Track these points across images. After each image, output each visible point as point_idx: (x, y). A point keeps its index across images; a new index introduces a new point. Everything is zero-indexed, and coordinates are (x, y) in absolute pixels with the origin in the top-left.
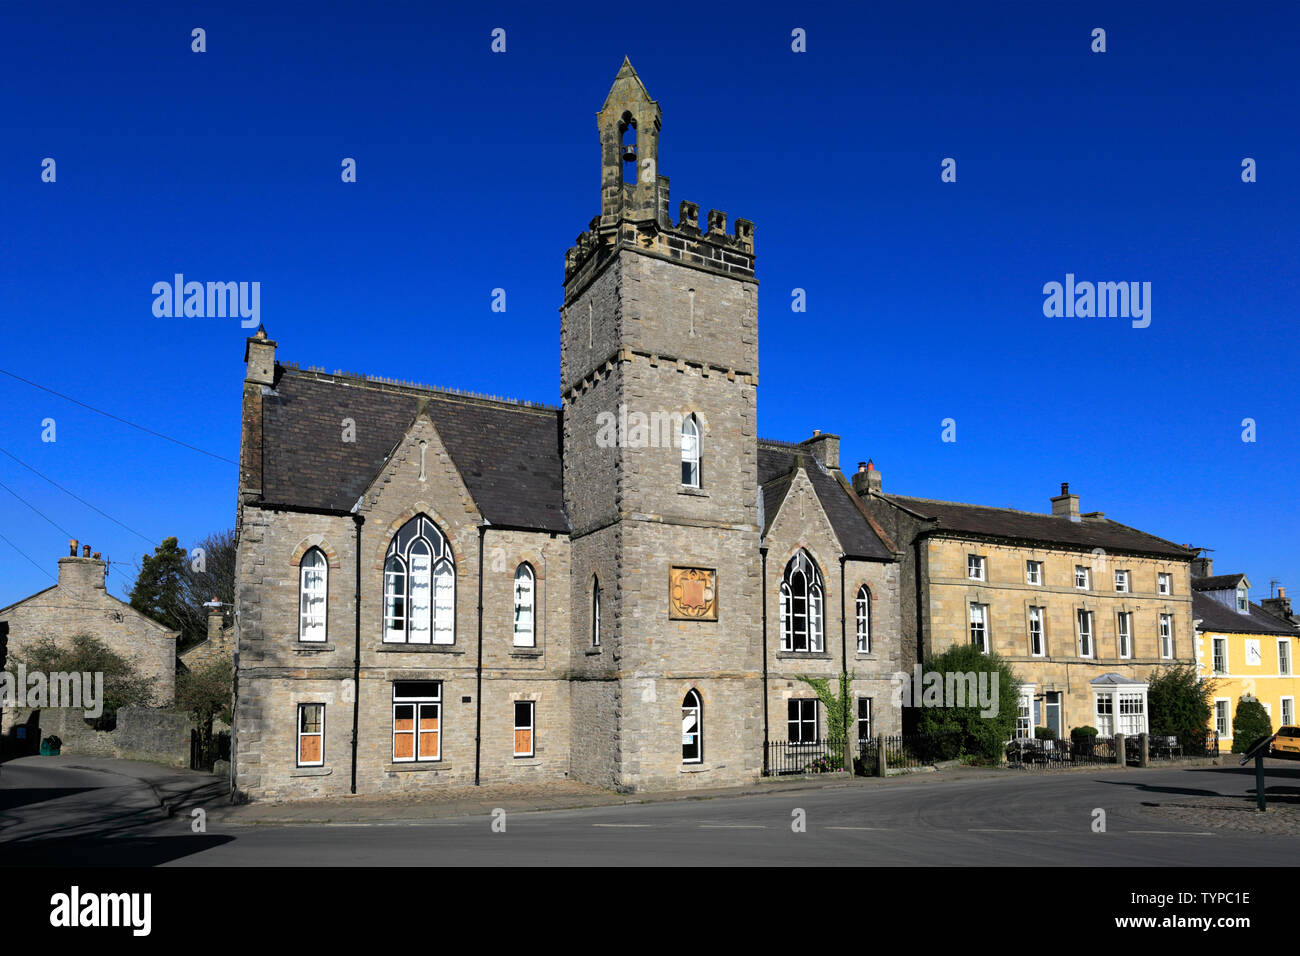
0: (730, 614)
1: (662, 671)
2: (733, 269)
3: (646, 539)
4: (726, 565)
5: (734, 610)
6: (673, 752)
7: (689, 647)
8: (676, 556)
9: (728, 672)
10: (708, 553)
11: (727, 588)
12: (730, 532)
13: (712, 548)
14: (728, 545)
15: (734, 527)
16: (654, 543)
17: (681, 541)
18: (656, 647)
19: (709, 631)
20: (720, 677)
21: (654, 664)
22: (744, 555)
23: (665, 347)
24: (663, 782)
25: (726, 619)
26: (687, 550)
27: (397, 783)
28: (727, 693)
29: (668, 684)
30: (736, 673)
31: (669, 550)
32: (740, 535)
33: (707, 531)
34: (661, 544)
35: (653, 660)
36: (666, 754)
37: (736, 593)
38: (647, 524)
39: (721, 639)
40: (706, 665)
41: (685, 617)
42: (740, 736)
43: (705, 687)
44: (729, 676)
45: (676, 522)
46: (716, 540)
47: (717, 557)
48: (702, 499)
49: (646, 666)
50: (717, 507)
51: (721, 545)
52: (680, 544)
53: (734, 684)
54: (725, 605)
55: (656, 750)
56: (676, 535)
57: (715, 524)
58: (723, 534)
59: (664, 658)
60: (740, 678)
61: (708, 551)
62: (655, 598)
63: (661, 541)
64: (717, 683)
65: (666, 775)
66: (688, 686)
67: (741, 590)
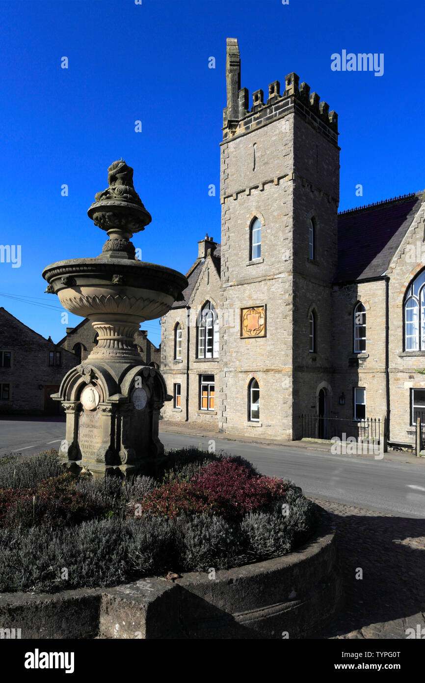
0: (274, 332)
1: (237, 368)
2: (280, 113)
3: (230, 296)
4: (272, 301)
5: (277, 329)
6: (242, 414)
7: (251, 353)
8: (245, 302)
9: (273, 368)
10: (261, 296)
11: (273, 315)
12: (273, 280)
13: (263, 293)
14: (273, 289)
15: (276, 277)
16: (234, 297)
17: (247, 293)
18: (234, 355)
19: (262, 343)
20: (267, 371)
21: (233, 364)
22: (283, 293)
23: (240, 186)
24: (237, 430)
25: (271, 335)
26: (250, 297)
27: (200, 419)
28: (272, 381)
29: (240, 375)
30: (277, 368)
31: (241, 300)
32: (280, 280)
33: (260, 283)
34: (237, 297)
35: (234, 362)
36: (239, 414)
37: (278, 318)
38: (230, 288)
39: (268, 348)
40: (260, 364)
41: (249, 336)
42: (279, 408)
43: (260, 377)
44: (272, 370)
45: (243, 283)
46: (266, 287)
47: (267, 298)
48: (259, 265)
49: (230, 365)
50: (268, 267)
51: (269, 290)
52: (246, 295)
53: (276, 375)
54: (271, 326)
55: (234, 411)
56: (244, 290)
57: (264, 278)
58: (269, 283)
59: (238, 360)
60: (279, 371)
61: (261, 295)
62: (234, 327)
63: (237, 295)
64: (266, 374)
65: (240, 427)
66: (250, 376)
67: (281, 315)
